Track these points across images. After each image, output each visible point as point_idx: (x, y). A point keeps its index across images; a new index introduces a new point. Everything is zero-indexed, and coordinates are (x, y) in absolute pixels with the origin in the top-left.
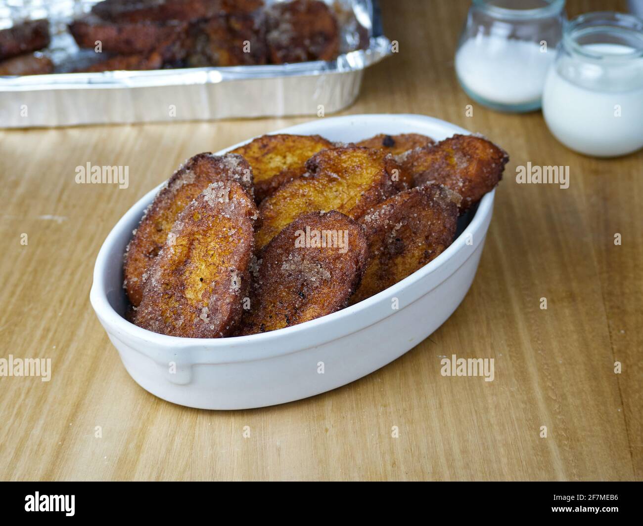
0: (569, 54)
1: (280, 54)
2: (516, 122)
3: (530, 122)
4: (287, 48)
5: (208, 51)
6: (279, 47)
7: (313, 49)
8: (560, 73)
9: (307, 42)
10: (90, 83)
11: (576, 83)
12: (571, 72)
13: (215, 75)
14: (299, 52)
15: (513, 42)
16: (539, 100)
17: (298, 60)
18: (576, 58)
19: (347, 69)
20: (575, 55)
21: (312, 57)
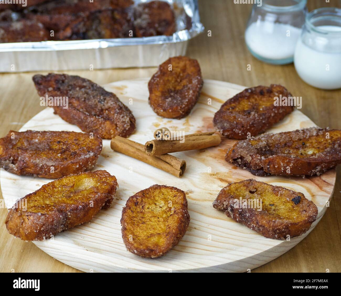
0: (309, 31)
1: (141, 32)
2: (279, 70)
3: (287, 70)
4: (145, 29)
5: (99, 29)
6: (141, 28)
7: (160, 29)
8: (304, 42)
9: (157, 25)
10: (33, 48)
11: (313, 48)
12: (310, 41)
13: (104, 44)
14: (152, 31)
15: (277, 25)
16: (292, 57)
17: (151, 35)
18: (313, 34)
19: (178, 41)
20: (312, 32)
21: (159, 34)
